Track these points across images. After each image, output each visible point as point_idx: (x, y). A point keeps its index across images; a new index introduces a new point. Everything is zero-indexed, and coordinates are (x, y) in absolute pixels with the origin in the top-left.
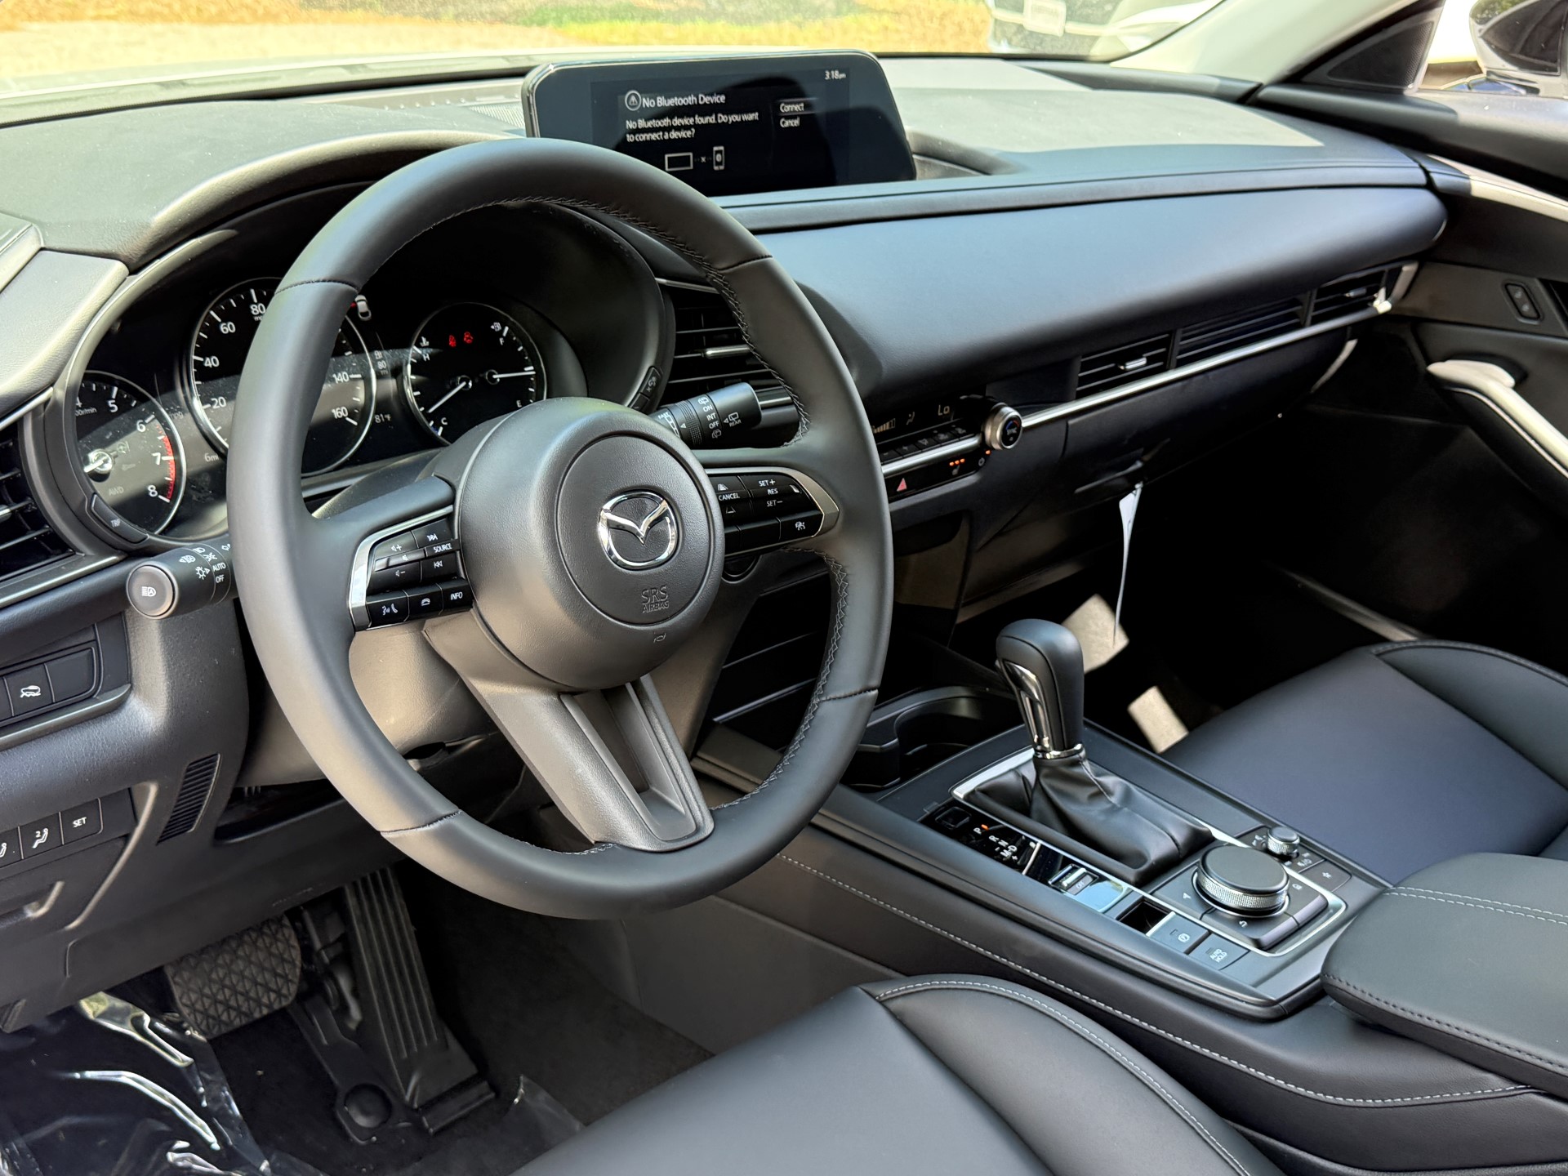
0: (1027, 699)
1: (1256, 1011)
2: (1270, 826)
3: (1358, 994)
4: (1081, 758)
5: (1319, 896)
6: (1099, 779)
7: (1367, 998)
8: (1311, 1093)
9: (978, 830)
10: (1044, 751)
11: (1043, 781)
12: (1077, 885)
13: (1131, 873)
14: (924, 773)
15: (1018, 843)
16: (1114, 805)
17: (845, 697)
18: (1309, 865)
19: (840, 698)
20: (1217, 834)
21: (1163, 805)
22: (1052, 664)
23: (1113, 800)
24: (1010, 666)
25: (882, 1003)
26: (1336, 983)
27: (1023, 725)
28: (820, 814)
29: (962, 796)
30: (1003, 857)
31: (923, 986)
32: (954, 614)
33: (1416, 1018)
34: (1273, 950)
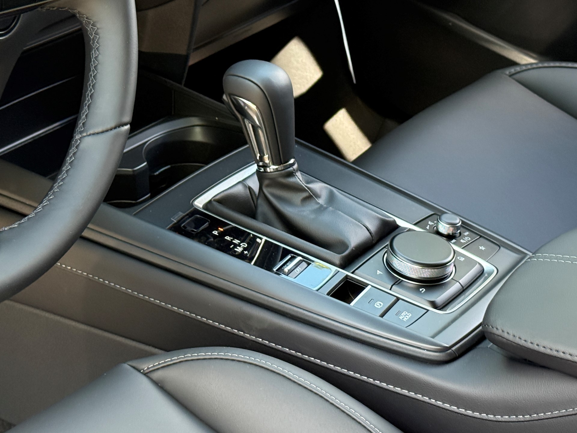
0: (250, 125)
1: (434, 356)
2: (439, 214)
3: (511, 338)
4: (294, 170)
5: (478, 265)
6: (308, 185)
7: (517, 340)
8: (477, 414)
9: (215, 233)
10: (265, 166)
11: (265, 190)
12: (295, 270)
13: (337, 258)
14: (171, 189)
15: (248, 240)
16: (322, 206)
17: (103, 132)
18: (469, 241)
19: (98, 133)
20: (400, 223)
21: (356, 202)
22: (269, 96)
23: (321, 201)
24: (235, 99)
25: (146, 374)
26: (495, 331)
27: (247, 146)
28: (89, 228)
29: (201, 206)
30: (236, 251)
31: (178, 359)
32: (186, 58)
33: (554, 353)
34: (445, 309)
